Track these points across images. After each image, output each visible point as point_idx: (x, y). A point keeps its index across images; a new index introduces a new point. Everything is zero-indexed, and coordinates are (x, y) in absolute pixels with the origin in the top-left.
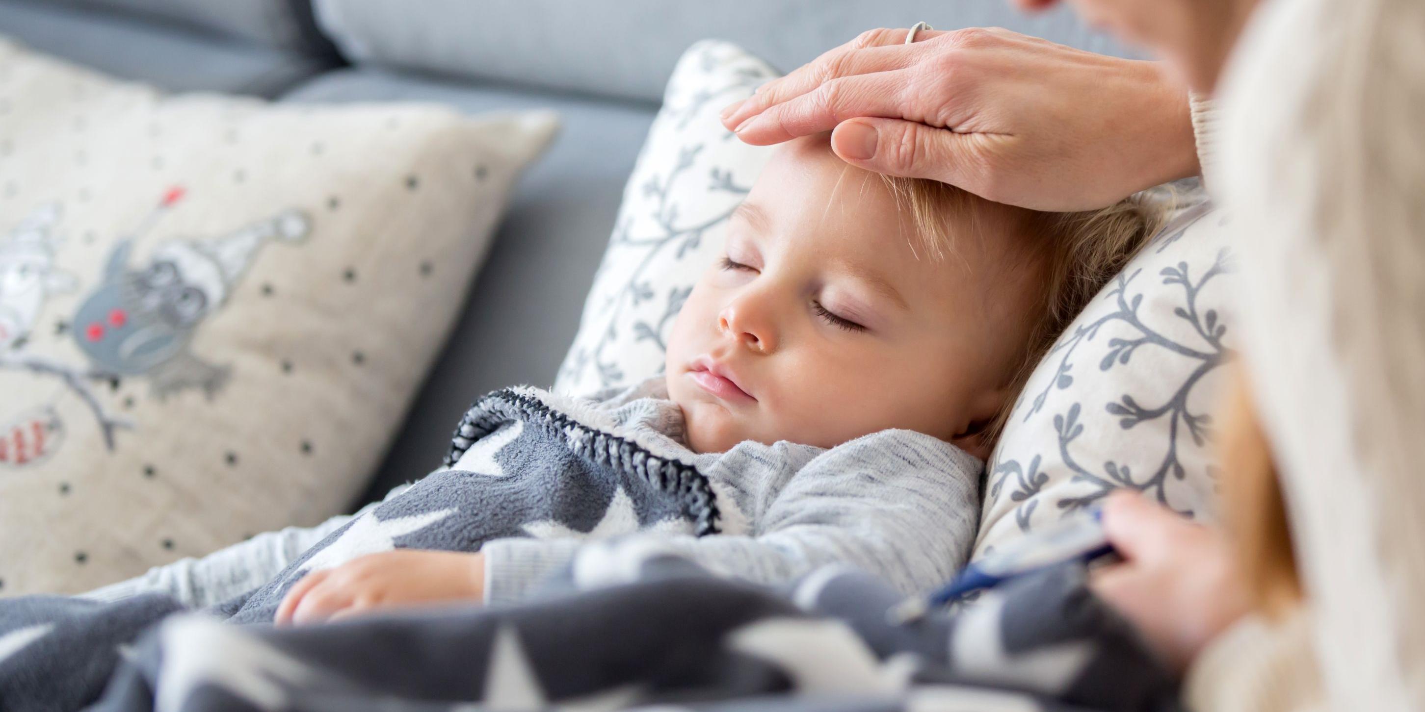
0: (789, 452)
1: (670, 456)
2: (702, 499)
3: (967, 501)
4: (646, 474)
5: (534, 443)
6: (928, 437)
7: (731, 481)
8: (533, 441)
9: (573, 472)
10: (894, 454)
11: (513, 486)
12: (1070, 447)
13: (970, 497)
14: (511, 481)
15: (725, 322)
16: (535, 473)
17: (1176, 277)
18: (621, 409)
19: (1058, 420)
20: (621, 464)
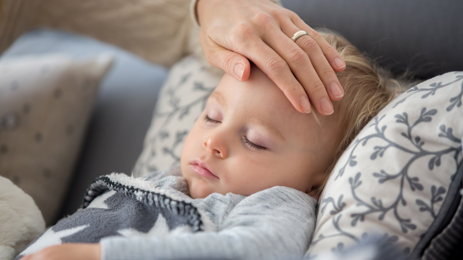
0: (233, 197)
1: (180, 199)
2: (195, 217)
3: (310, 216)
4: (171, 208)
5: (122, 197)
6: (292, 189)
7: (208, 210)
8: (122, 196)
9: (140, 208)
10: (277, 196)
11: (113, 213)
12: (356, 191)
13: (311, 214)
14: (112, 211)
15: (206, 144)
16: (123, 208)
17: (402, 120)
18: (160, 181)
19: (350, 180)
20: (160, 205)
